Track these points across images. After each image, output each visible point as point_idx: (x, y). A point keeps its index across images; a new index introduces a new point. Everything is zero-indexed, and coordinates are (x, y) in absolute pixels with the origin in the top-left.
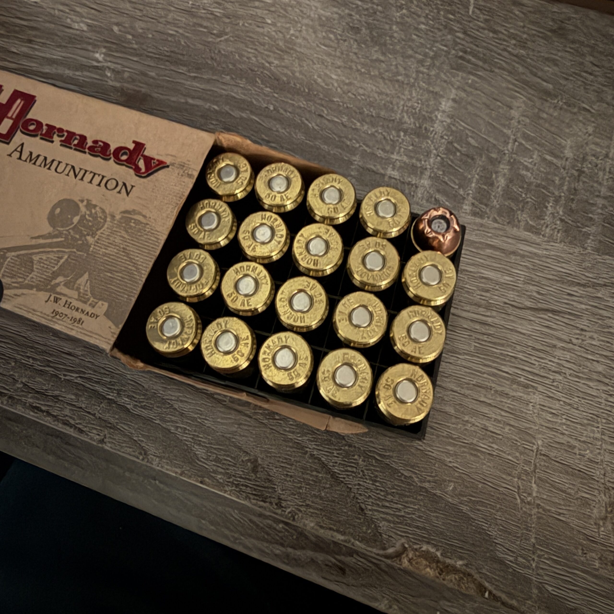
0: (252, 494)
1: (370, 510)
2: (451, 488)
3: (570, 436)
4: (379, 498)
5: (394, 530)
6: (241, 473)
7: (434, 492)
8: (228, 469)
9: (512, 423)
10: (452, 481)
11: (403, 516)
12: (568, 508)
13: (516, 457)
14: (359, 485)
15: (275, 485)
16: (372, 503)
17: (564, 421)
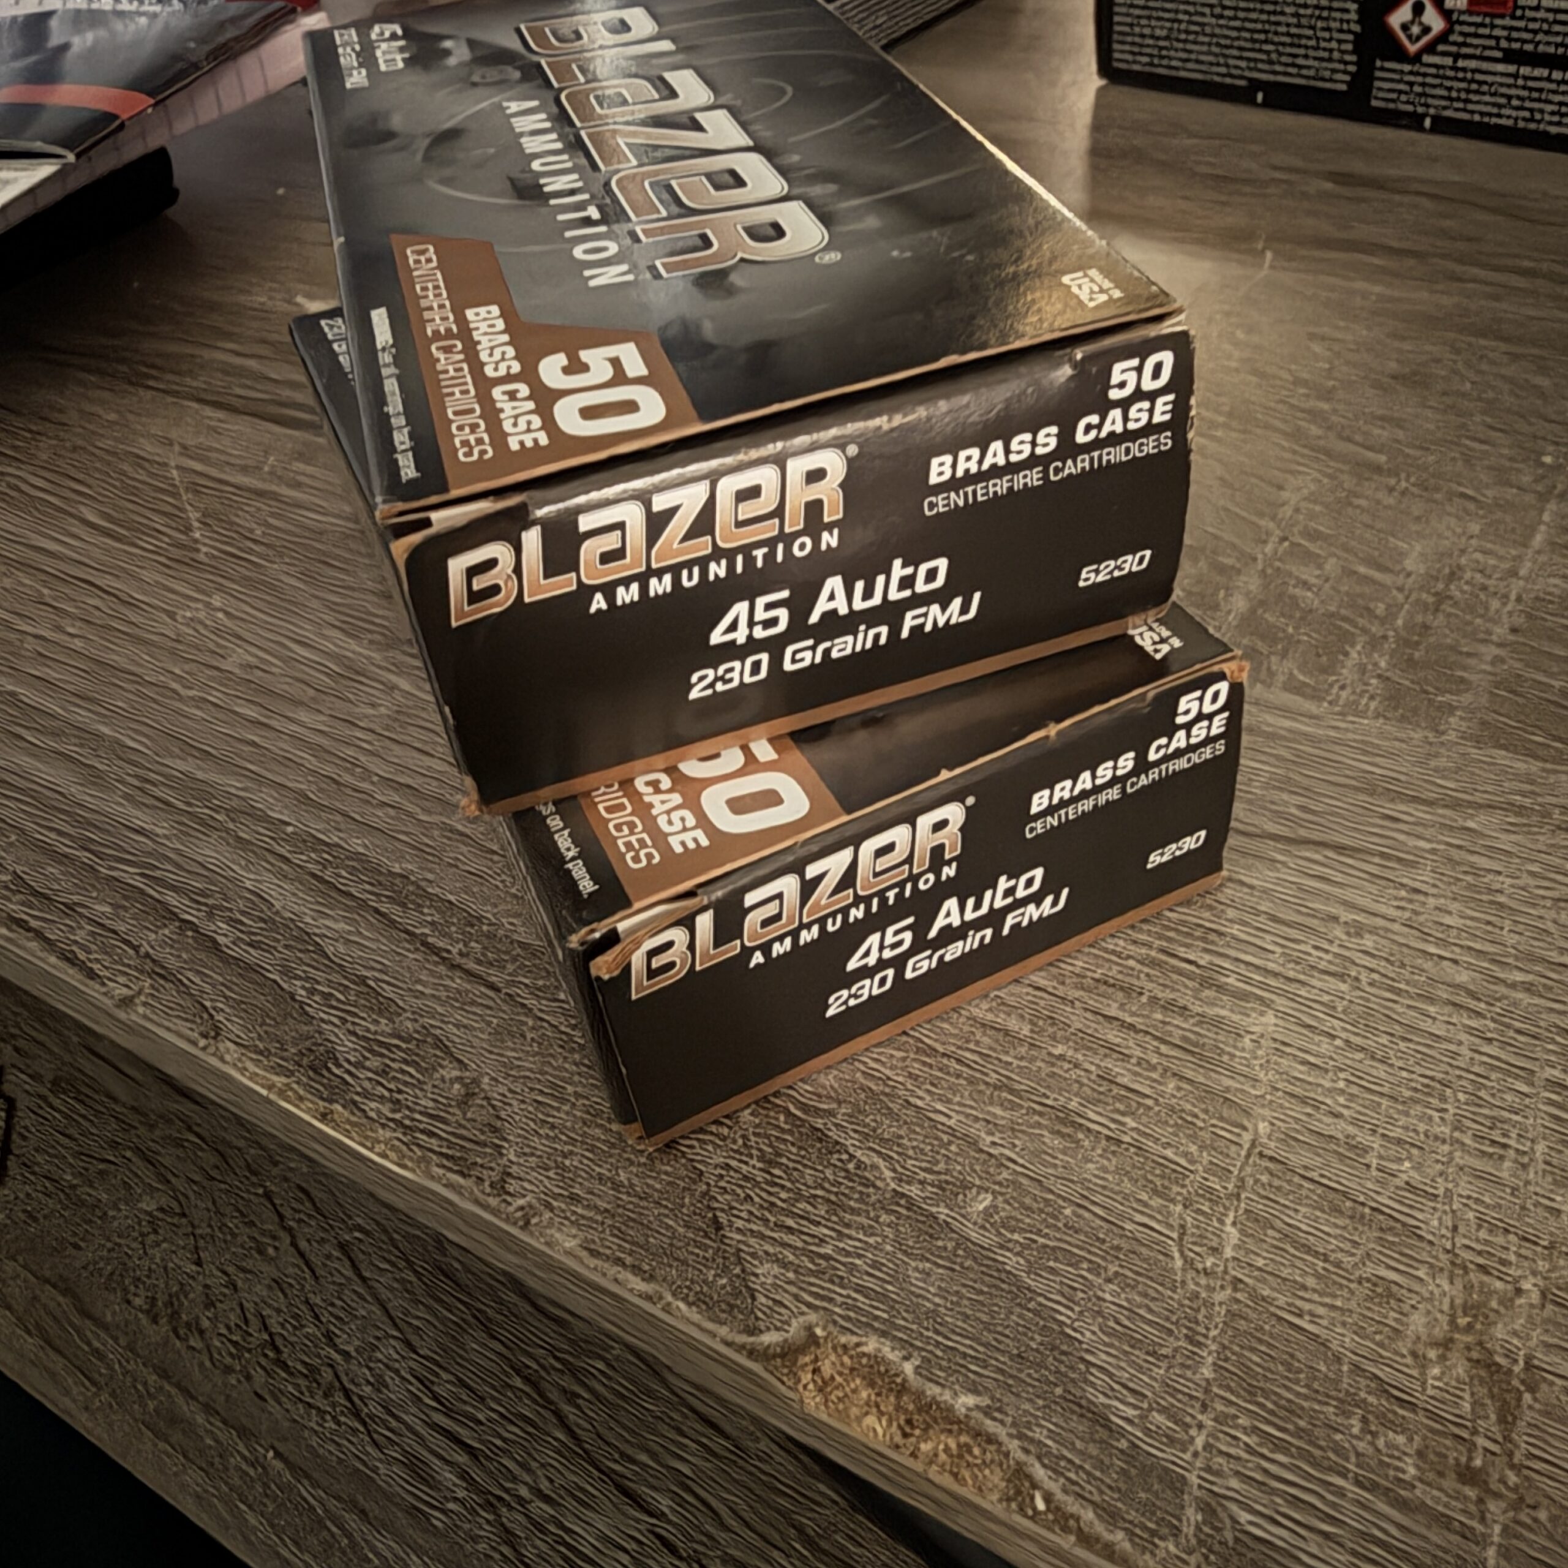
0: (441, 1154)
1: (739, 1230)
2: (981, 1207)
3: (1355, 1121)
4: (773, 1204)
5: (793, 1289)
6: (431, 1104)
7: (934, 1210)
8: (400, 1092)
9: (1190, 1074)
10: (987, 1191)
11: (826, 1257)
12: (1328, 1300)
13: (1185, 1155)
14: (728, 1167)
15: (505, 1140)
16: (751, 1213)
17: (1341, 1084)
